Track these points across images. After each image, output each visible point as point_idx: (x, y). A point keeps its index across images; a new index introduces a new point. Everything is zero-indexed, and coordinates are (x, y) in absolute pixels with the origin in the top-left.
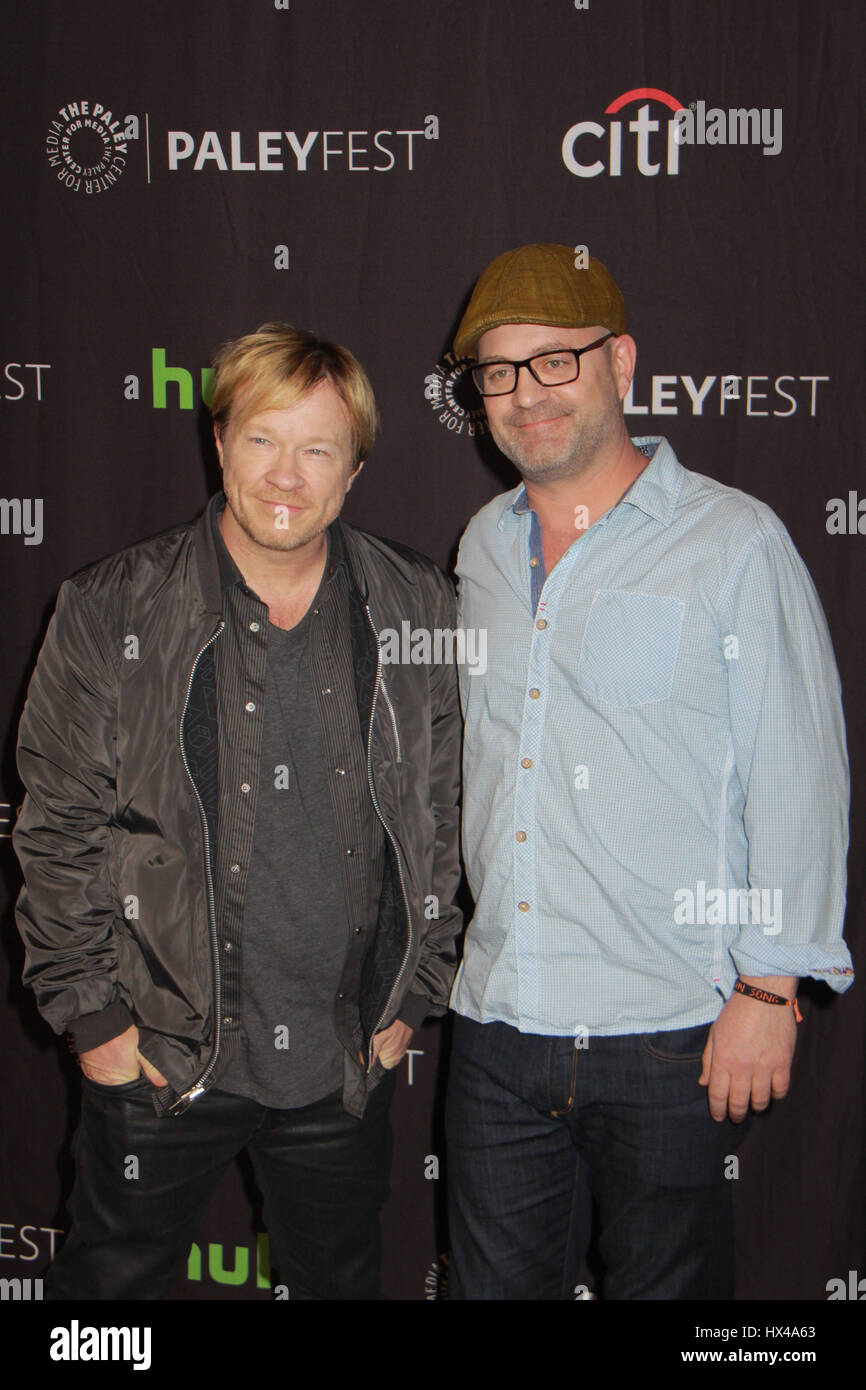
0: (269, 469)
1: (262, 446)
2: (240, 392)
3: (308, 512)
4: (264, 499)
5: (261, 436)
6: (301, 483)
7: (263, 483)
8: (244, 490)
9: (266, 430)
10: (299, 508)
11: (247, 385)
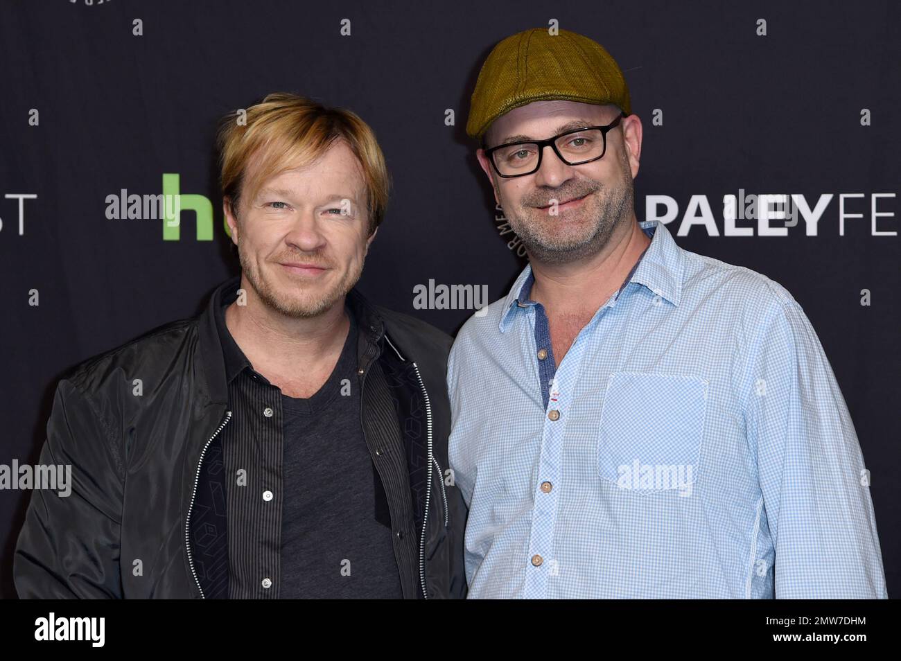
0: (288, 231)
1: (279, 210)
2: (251, 159)
3: (330, 274)
4: (285, 261)
5: (279, 199)
6: (322, 242)
7: (283, 246)
8: (263, 255)
9: (283, 193)
10: (323, 269)
11: (258, 151)
